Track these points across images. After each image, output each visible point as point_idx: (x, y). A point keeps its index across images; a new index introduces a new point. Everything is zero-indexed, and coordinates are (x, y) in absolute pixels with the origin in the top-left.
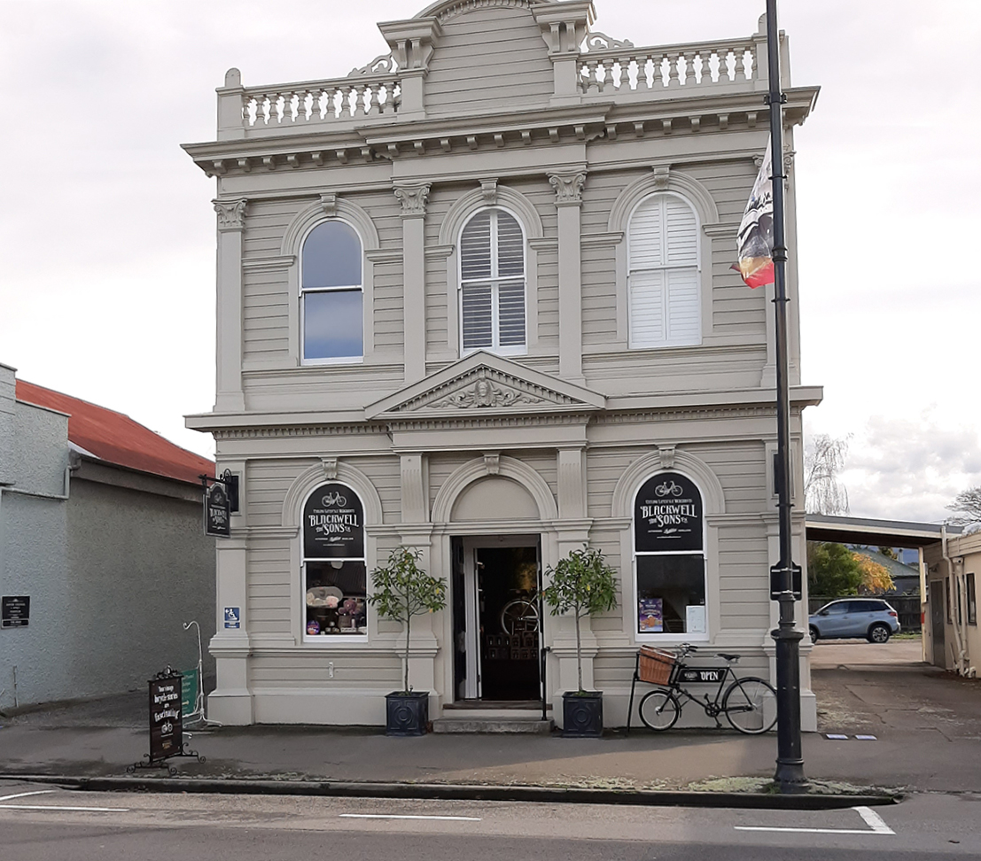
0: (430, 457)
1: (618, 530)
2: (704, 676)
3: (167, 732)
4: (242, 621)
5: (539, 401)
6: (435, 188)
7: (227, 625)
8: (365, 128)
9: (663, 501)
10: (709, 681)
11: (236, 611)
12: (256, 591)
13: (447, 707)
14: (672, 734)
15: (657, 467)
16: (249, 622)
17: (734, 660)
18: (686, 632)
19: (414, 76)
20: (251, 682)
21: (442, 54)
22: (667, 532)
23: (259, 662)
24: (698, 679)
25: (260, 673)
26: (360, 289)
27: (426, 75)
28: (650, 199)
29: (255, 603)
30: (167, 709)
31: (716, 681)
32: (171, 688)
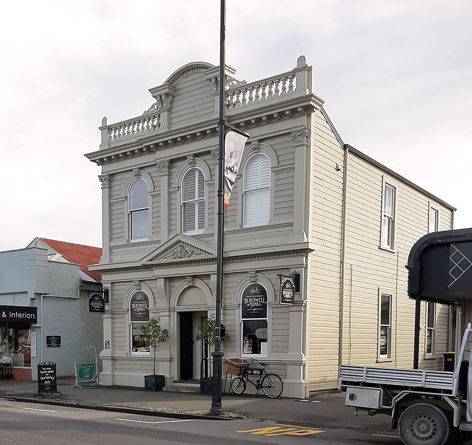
0: (169, 280)
1: (235, 309)
2: (255, 372)
3: (48, 384)
4: (110, 346)
5: (199, 254)
6: (172, 162)
7: (106, 347)
8: (140, 140)
9: (253, 296)
10: (256, 374)
11: (108, 341)
12: (116, 334)
13: (174, 382)
14: (242, 396)
15: (250, 281)
16: (113, 346)
17: (266, 366)
18: (260, 354)
19: (164, 111)
20: (114, 369)
21: (176, 99)
22: (254, 310)
23: (117, 362)
24: (252, 374)
25: (117, 366)
26: (148, 209)
27: (170, 110)
28: (252, 157)
29: (116, 339)
30: (48, 376)
31: (259, 375)
32: (50, 369)
